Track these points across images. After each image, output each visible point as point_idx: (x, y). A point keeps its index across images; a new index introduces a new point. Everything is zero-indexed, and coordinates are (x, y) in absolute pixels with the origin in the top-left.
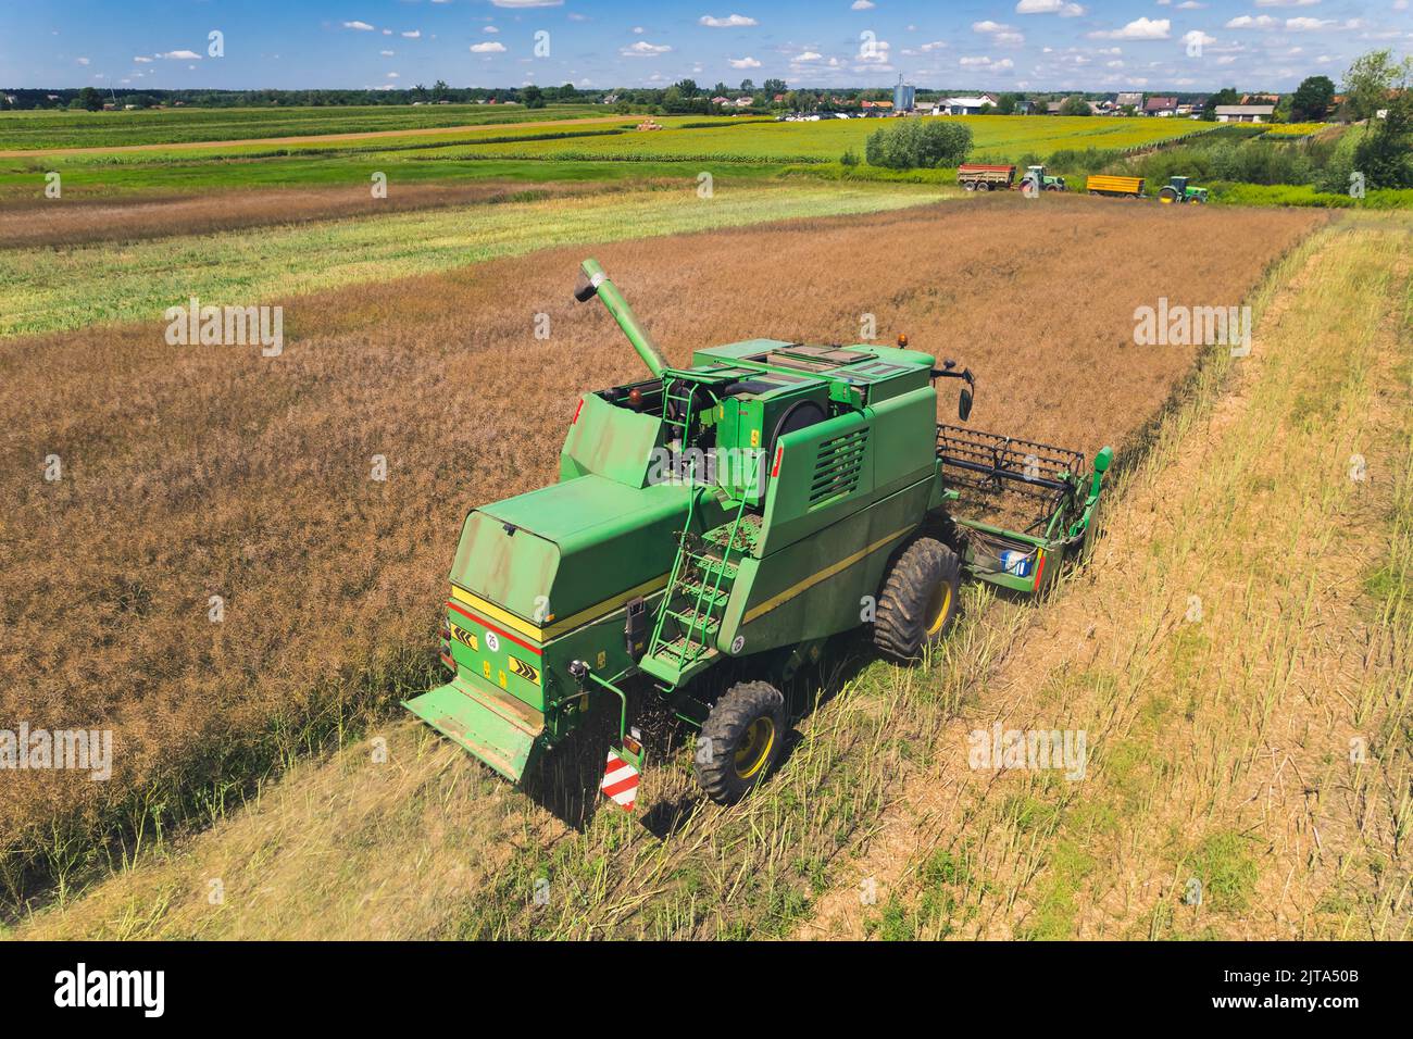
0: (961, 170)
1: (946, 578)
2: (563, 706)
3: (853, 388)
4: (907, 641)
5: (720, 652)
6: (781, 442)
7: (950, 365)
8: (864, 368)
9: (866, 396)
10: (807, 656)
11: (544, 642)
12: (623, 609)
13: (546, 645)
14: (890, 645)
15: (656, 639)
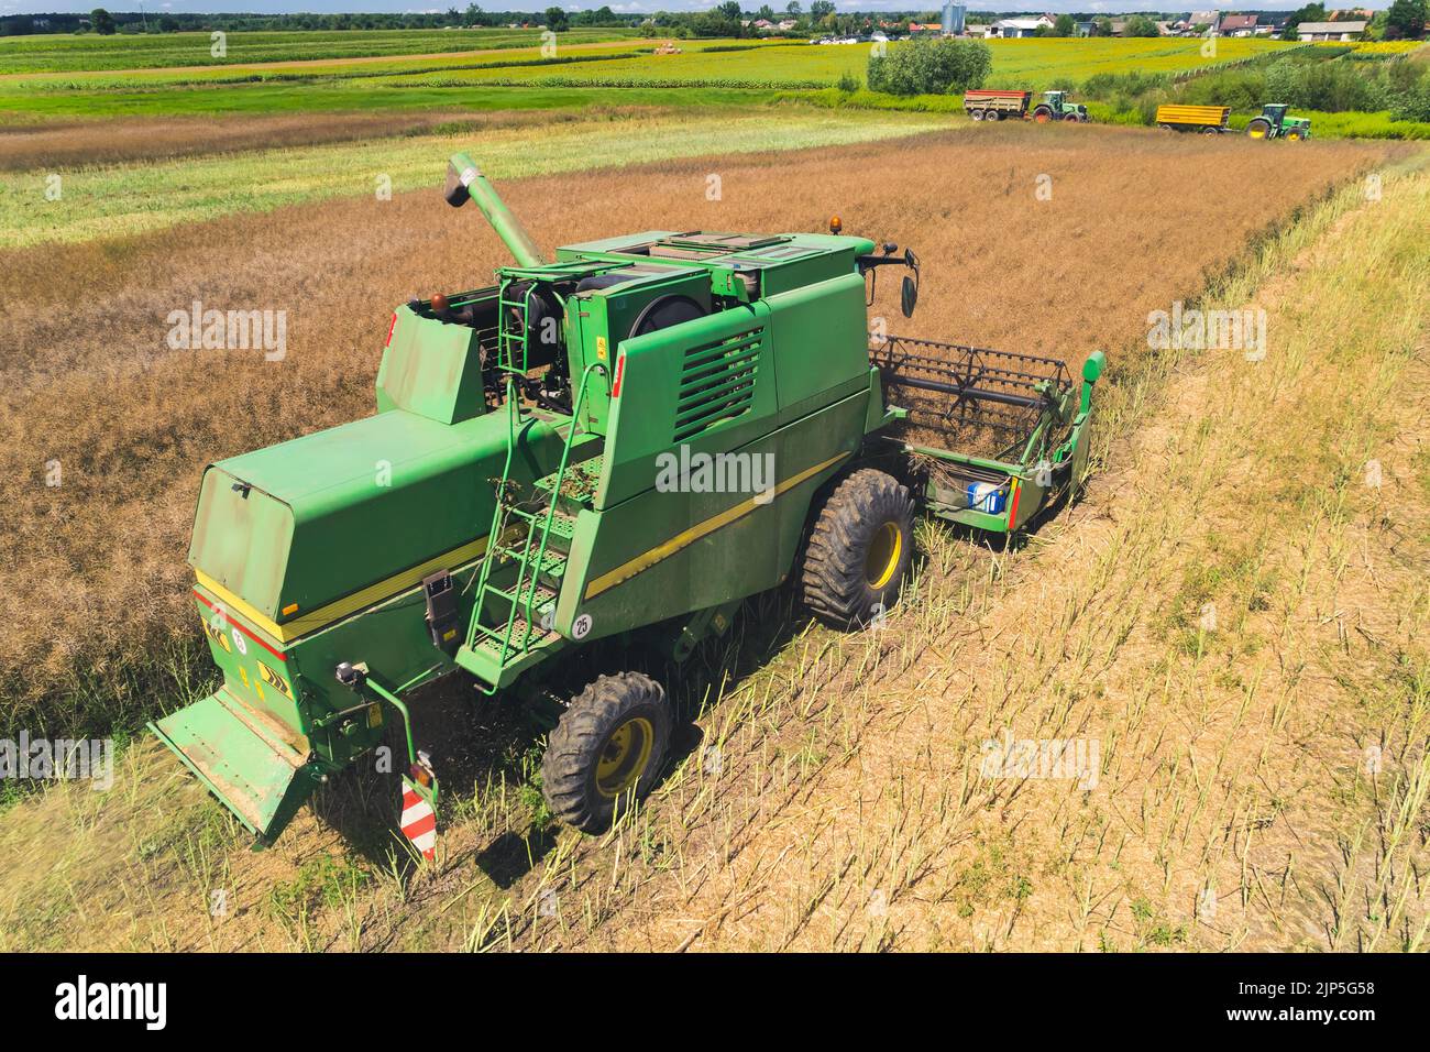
0: (967, 97)
1: (895, 518)
2: (339, 722)
3: (738, 276)
4: (844, 600)
5: (563, 637)
6: (624, 348)
7: (890, 250)
8: (761, 254)
9: (758, 285)
10: (709, 628)
11: (287, 643)
12: (419, 588)
13: (291, 646)
14: (824, 605)
15: (475, 624)
